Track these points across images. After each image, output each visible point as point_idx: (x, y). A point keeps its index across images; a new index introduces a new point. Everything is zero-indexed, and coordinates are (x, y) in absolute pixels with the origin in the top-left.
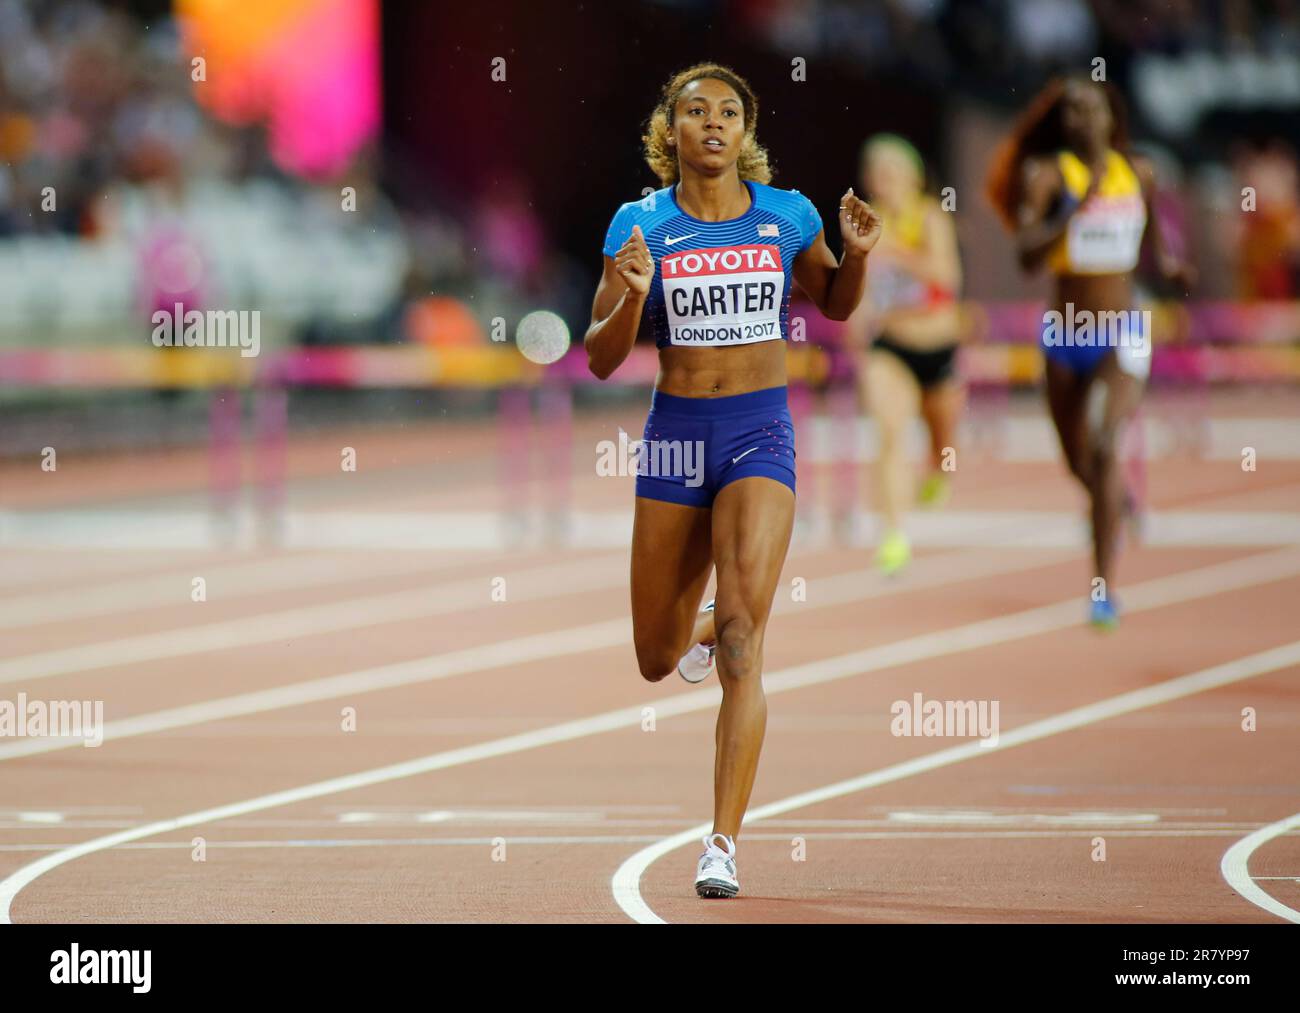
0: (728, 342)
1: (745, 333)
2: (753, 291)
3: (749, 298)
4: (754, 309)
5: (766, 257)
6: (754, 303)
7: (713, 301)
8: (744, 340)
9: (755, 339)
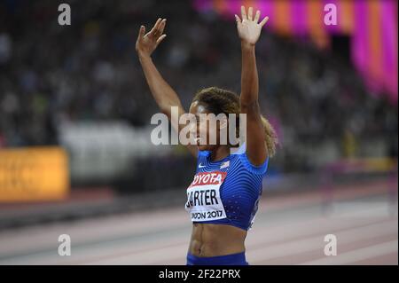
0: (201, 220)
1: (207, 216)
2: (209, 194)
3: (207, 197)
4: (209, 204)
5: (219, 178)
6: (209, 200)
7: (195, 198)
8: (207, 219)
9: (212, 219)
